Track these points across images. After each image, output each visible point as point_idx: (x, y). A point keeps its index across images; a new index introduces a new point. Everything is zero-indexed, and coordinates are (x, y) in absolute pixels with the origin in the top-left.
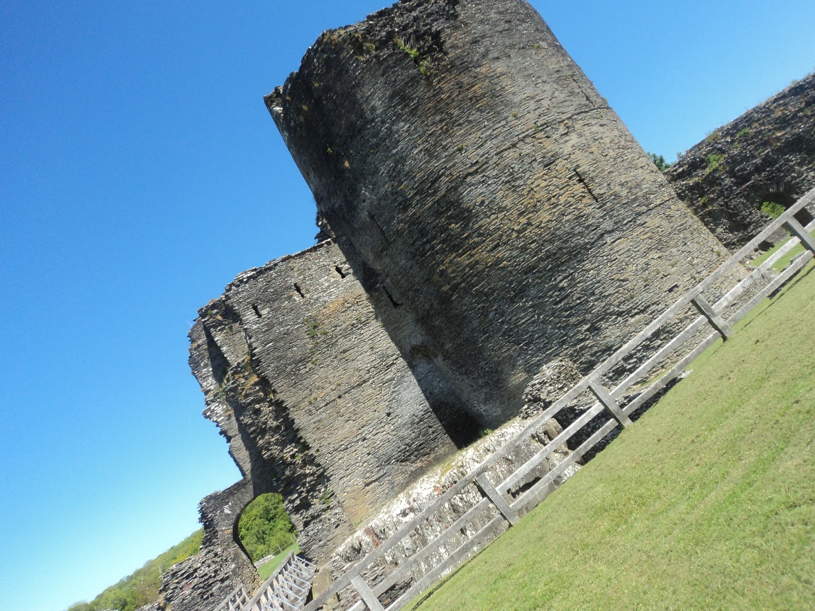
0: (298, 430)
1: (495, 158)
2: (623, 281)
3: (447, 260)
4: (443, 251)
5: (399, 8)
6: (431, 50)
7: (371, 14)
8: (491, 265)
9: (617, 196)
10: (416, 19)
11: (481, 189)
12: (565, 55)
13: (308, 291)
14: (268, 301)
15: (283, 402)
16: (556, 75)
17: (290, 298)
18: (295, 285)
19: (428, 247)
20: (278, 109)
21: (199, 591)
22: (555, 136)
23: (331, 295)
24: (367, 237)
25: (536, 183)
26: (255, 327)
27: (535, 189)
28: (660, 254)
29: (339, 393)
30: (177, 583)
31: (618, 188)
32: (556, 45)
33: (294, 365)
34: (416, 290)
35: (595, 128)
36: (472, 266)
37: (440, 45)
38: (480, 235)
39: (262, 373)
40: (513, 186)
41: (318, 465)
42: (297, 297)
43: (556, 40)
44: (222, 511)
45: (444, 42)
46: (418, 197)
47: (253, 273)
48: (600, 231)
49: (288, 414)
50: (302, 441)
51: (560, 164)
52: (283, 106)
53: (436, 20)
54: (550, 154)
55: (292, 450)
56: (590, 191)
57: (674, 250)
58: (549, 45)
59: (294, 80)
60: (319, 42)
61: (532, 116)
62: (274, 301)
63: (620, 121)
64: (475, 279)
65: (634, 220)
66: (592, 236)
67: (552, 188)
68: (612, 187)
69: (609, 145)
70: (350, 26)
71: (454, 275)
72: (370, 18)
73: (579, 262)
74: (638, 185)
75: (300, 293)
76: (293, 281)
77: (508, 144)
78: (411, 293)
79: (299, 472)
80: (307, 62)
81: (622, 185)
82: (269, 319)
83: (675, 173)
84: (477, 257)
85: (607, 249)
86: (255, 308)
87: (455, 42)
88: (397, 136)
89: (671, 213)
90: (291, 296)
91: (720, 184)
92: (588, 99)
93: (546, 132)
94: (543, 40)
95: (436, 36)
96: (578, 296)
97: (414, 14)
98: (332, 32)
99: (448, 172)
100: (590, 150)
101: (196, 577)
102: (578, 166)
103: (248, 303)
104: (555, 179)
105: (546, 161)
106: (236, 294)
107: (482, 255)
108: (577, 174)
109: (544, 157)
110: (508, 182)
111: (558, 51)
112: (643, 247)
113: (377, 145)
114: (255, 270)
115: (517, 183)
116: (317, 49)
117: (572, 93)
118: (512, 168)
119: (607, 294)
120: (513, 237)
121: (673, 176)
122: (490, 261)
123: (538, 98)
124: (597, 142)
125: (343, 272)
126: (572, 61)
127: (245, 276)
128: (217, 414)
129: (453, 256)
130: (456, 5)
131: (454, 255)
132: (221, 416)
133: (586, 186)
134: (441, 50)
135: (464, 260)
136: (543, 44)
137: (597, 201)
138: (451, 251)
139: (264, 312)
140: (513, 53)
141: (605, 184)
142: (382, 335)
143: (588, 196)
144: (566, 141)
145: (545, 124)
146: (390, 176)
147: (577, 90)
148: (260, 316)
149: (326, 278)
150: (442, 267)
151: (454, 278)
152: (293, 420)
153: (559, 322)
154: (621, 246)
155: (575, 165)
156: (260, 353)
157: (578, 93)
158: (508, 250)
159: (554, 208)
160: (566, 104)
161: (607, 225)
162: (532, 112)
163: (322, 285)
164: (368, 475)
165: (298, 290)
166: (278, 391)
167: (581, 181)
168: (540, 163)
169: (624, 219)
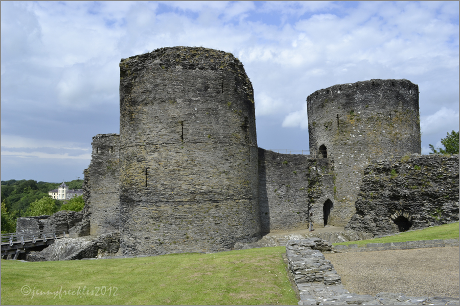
9: (156, 188)
13: (114, 151)
16: (170, 120)
17: (108, 150)
22: (148, 151)
26: (94, 155)
27: (130, 169)
28: (154, 222)
29: (106, 192)
31: (159, 185)
33: (98, 175)
35: (171, 153)
51: (143, 163)
54: (142, 157)
56: (146, 181)
57: (162, 224)
61: (145, 137)
62: (103, 149)
65: (156, 202)
66: (138, 199)
67: (135, 171)
68: (157, 184)
69: (172, 164)
74: (173, 188)
76: (112, 145)
81: (163, 185)
82: (99, 155)
85: (139, 207)
92: (182, 136)
93: (146, 147)
100: (159, 163)
102: (149, 168)
103: (96, 146)
104: (138, 169)
105: (140, 159)
108: (147, 171)
109: (139, 157)
112: (150, 215)
114: (103, 135)
117: (173, 132)
123: (152, 129)
124: (166, 160)
127: (99, 136)
133: (147, 178)
137: (147, 187)
139: (99, 152)
140: (156, 103)
141: (155, 181)
143: (145, 183)
144: (151, 155)
145: (148, 143)
147: (179, 130)
148: (97, 153)
154: (143, 210)
155: (147, 167)
157: (178, 132)
159: (132, 180)
160: (165, 136)
161: (144, 198)
162: (146, 135)
165: (112, 149)
167: (146, 174)
168: (137, 159)
169: (152, 200)
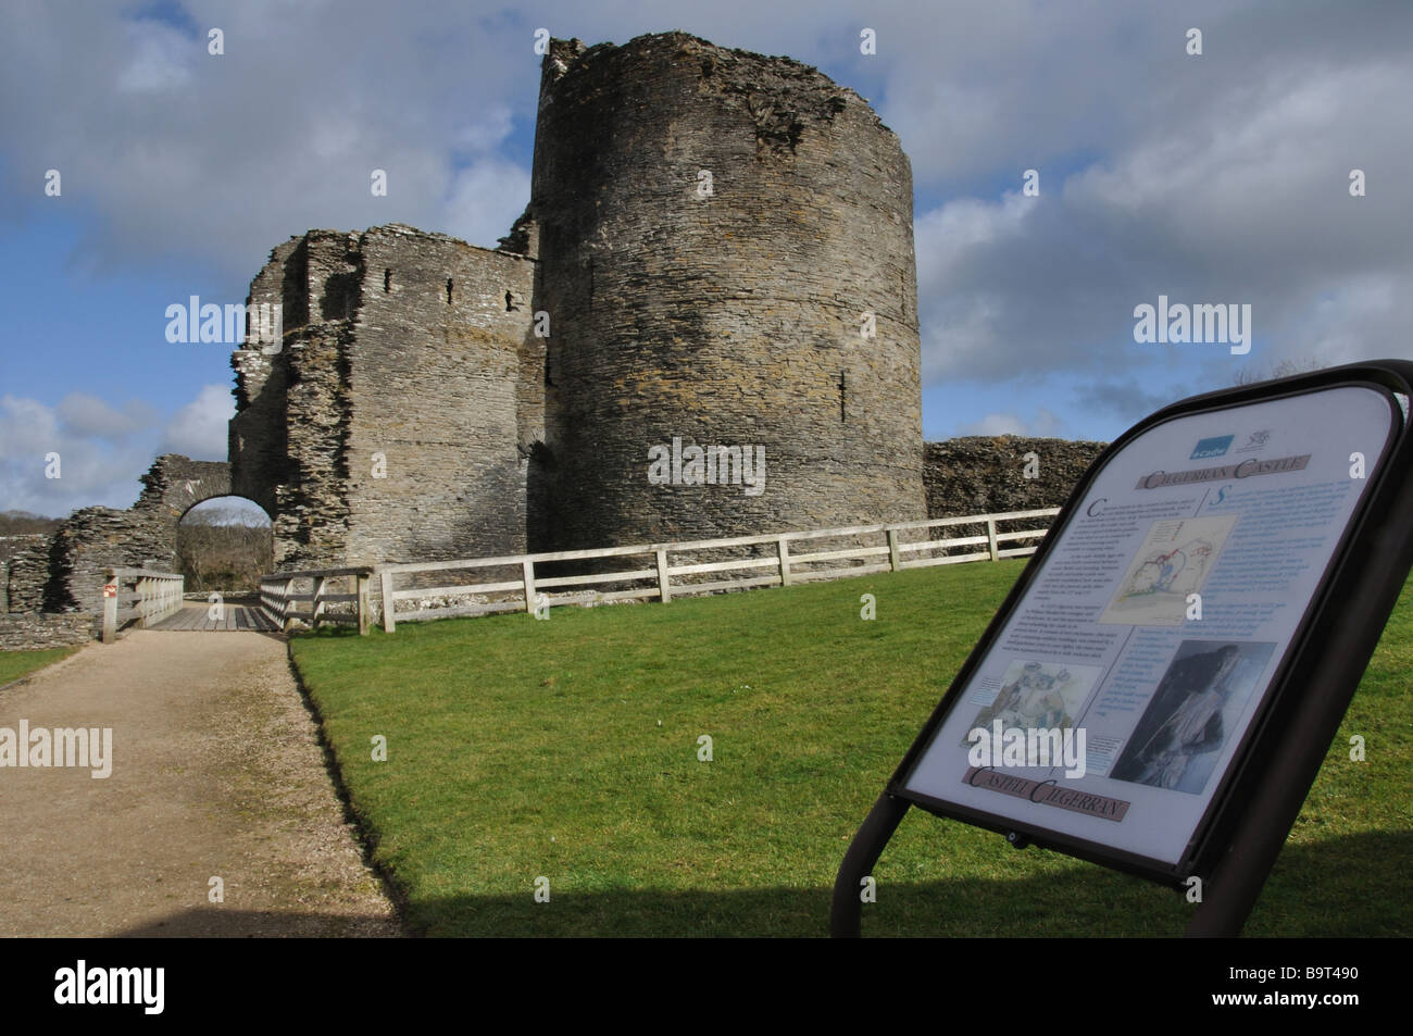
0: (348, 448)
1: (773, 302)
2: (815, 520)
3: (647, 373)
4: (648, 359)
5: (775, 65)
6: (781, 138)
7: (742, 49)
8: (691, 411)
9: (866, 428)
10: (786, 92)
11: (736, 322)
12: (910, 244)
13: (459, 297)
14: (408, 277)
15: (351, 404)
16: (887, 259)
17: (434, 290)
18: (450, 280)
19: (634, 344)
20: (562, 66)
21: (127, 552)
22: (846, 323)
23: (481, 321)
24: (569, 283)
25: (796, 357)
26: (373, 296)
27: (790, 363)
29: (419, 438)
30: (104, 528)
31: (871, 422)
32: (907, 228)
33: (389, 371)
34: (586, 381)
35: (890, 343)
36: (669, 397)
37: (795, 141)
38: (702, 371)
39: (347, 355)
40: (771, 344)
41: (346, 503)
42: (443, 297)
43: (911, 222)
44: (184, 484)
45: (801, 141)
46: (661, 282)
47: (411, 233)
48: (825, 452)
49: (348, 422)
50: (345, 463)
51: (833, 355)
52: (571, 68)
53: (807, 111)
54: (829, 338)
55: (325, 466)
56: (843, 405)
58: (903, 222)
59: (606, 52)
60: (667, 37)
61: (838, 284)
62: (415, 281)
63: (919, 353)
64: (664, 413)
65: (866, 466)
66: (816, 453)
67: (808, 373)
68: (867, 417)
69: (892, 371)
70: (713, 46)
71: (643, 394)
72: (738, 53)
73: (785, 470)
74: (893, 434)
75: (450, 294)
76: (450, 274)
77: (795, 295)
78: (577, 380)
79: (319, 495)
80: (638, 44)
81: (877, 421)
82: (395, 298)
83: (935, 452)
84: (681, 391)
85: (821, 476)
86: (388, 274)
87: (811, 150)
88: (683, 200)
89: (906, 485)
90: (438, 290)
91: (973, 496)
92: (903, 307)
93: (841, 312)
94: (899, 213)
95: (797, 129)
96: (761, 504)
97: (788, 84)
98: (688, 38)
99: (713, 279)
100: (871, 363)
101: (130, 535)
102: (848, 371)
103: (385, 264)
104: (817, 367)
105: (822, 342)
106: (376, 244)
107: (687, 392)
108: (842, 378)
109: (821, 336)
110: (769, 335)
111: (906, 236)
112: (856, 499)
113: (655, 195)
114: (416, 231)
115: (777, 344)
116: (660, 42)
117: (891, 290)
118: (782, 324)
119: (790, 522)
120: (735, 396)
121: (932, 454)
122: (694, 406)
123: (855, 270)
124: (883, 359)
125: (513, 304)
126: (913, 256)
127: (401, 231)
128: (250, 365)
129: (656, 372)
130: (838, 111)
131: (660, 372)
132: (253, 371)
133: (843, 397)
134: (792, 147)
135: (666, 386)
136: (897, 219)
137: (843, 420)
138: (658, 366)
139: (395, 287)
140: (862, 203)
141: (862, 409)
142: (509, 405)
143: (838, 409)
144: (853, 336)
145: (845, 303)
146: (645, 237)
147: (899, 291)
148: (387, 289)
149: (489, 296)
150: (635, 376)
151: (641, 397)
152: (350, 433)
153: (723, 519)
154: (836, 484)
155: (846, 367)
156: (362, 331)
157: (897, 295)
158: (720, 407)
159: (797, 396)
160: (879, 297)
161: (835, 450)
162: (840, 281)
163: (480, 302)
164: (394, 551)
165: (450, 288)
166: (354, 388)
167: (841, 387)
168: (814, 339)
169: (857, 458)
